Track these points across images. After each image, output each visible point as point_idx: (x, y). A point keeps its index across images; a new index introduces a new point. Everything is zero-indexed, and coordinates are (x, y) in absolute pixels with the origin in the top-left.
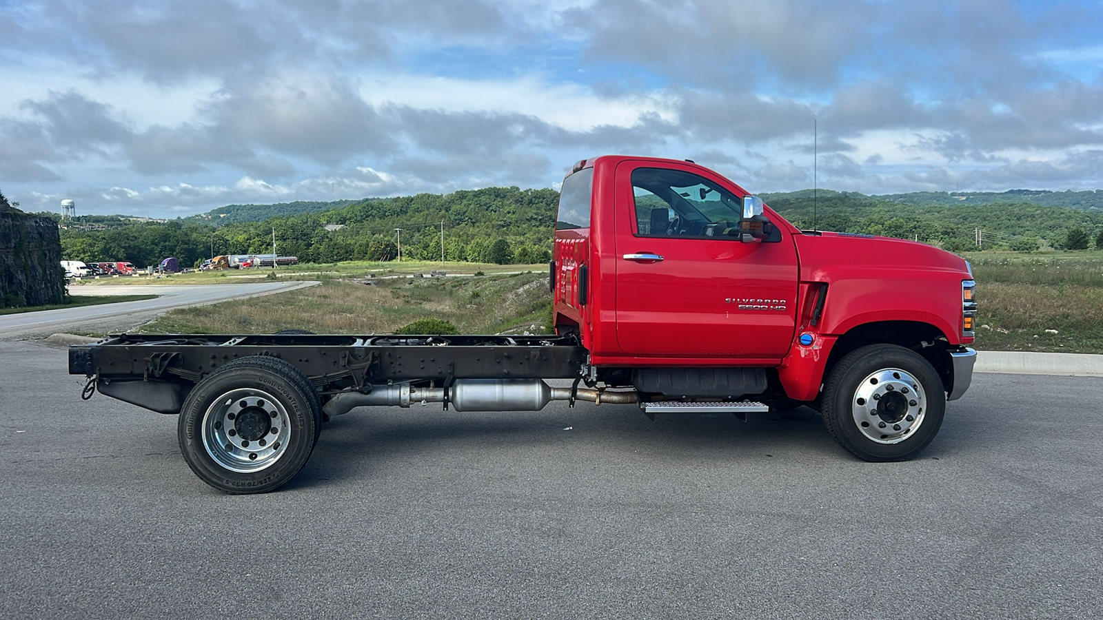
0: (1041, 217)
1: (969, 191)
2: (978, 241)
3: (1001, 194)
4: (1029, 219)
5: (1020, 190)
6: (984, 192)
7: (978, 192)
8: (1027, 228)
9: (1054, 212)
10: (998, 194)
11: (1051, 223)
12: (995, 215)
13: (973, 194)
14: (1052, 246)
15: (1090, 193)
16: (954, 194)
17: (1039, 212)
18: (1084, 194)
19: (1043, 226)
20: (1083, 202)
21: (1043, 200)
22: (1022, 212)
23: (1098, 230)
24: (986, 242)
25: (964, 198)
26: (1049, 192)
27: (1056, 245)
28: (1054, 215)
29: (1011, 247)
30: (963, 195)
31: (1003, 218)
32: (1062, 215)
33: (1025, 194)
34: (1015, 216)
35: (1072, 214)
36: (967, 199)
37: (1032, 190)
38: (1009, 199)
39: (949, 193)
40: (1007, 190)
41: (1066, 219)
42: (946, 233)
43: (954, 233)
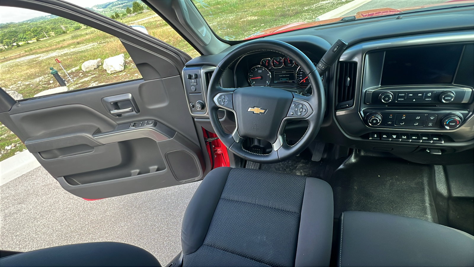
43: (55, 28)
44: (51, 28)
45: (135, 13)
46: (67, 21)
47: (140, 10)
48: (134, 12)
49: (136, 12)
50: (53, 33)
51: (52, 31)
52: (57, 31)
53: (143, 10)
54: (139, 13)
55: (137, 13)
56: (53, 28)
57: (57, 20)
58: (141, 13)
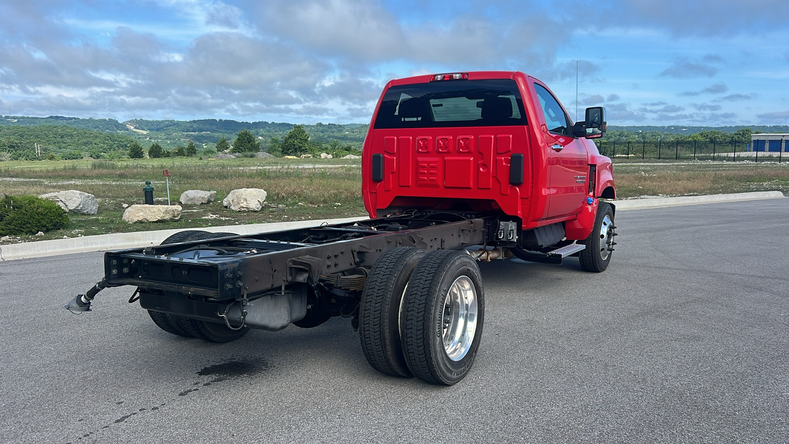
0: (78, 136)
1: (19, 115)
2: (38, 153)
3: (43, 118)
4: (70, 137)
5: (57, 116)
6: (30, 116)
7: (26, 116)
8: (69, 144)
9: (85, 133)
10: (41, 118)
11: (85, 140)
12: (45, 134)
13: (22, 118)
14: (91, 156)
15: (105, 120)
16: (7, 117)
17: (75, 132)
18: (101, 121)
19: (79, 142)
20: (101, 126)
21: (74, 124)
22: (64, 132)
23: (115, 145)
24: (44, 153)
25: (16, 121)
26: (78, 118)
27: (94, 155)
28: (86, 135)
29: (64, 157)
30: (14, 118)
31: (51, 136)
32: (92, 135)
33: (61, 120)
34: (60, 135)
35: (98, 135)
36: (18, 121)
37: (65, 116)
38: (50, 122)
39: (3, 116)
40: (48, 116)
41: (94, 138)
42: (12, 147)
43: (18, 147)
44: (10, 144)
45: (237, 154)
46: (53, 139)
47: (250, 150)
48: (233, 151)
49: (239, 152)
50: (9, 155)
51: (9, 151)
52: (20, 154)
53: (257, 152)
54: (246, 156)
55: (240, 155)
56: (14, 145)
57: (32, 130)
58: (252, 156)
